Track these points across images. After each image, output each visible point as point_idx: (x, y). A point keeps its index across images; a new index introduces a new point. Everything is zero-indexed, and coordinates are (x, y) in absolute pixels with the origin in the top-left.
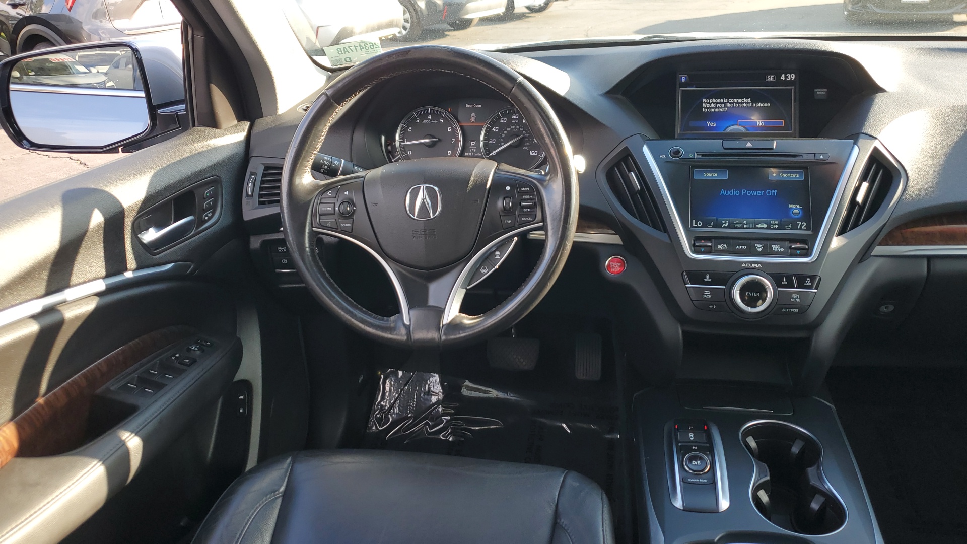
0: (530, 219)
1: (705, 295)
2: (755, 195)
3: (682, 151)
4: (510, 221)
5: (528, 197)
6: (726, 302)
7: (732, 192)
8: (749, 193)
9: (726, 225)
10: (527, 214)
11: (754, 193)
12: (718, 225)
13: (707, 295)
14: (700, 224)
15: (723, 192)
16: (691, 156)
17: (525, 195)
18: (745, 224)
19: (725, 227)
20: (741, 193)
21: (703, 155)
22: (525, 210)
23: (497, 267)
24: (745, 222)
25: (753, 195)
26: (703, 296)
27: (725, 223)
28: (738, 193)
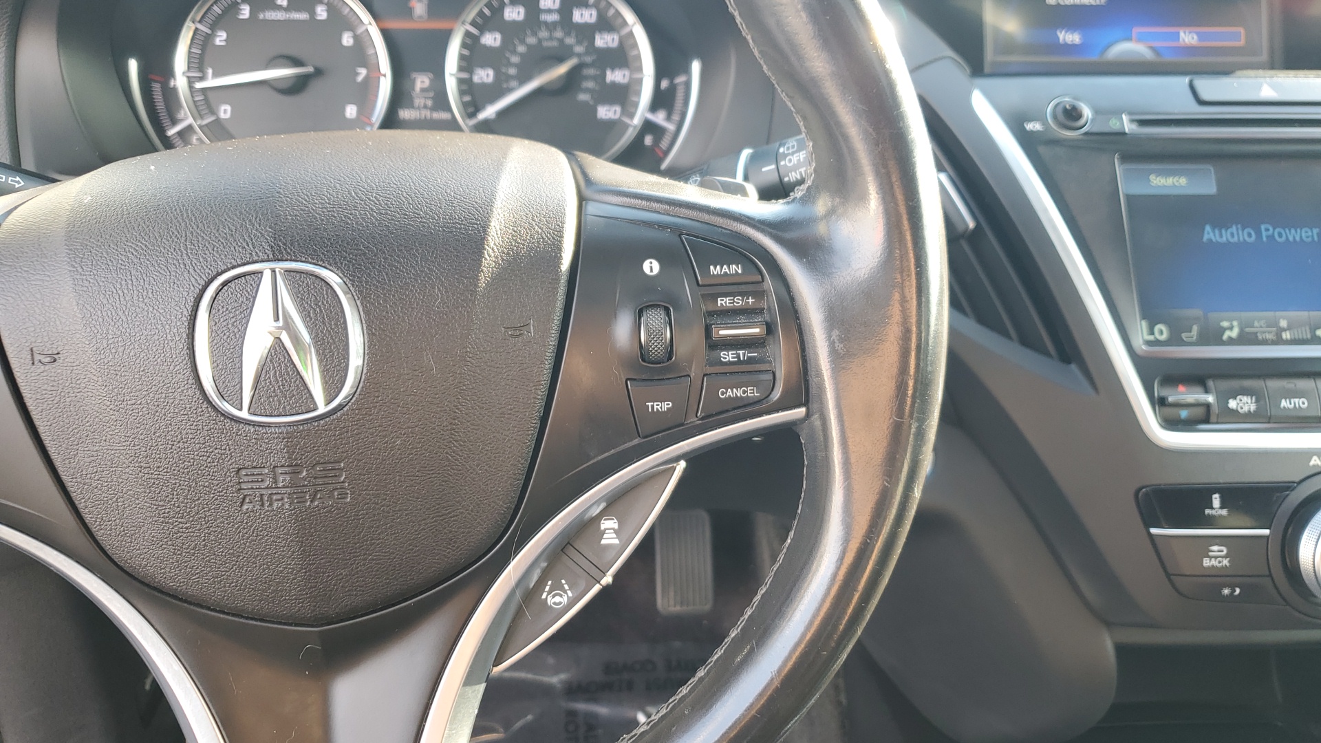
0: (751, 392)
1: (1211, 557)
2: (1298, 238)
3: (1087, 112)
4: (665, 406)
5: (739, 302)
6: (1270, 575)
7: (1234, 235)
8: (1280, 235)
9: (1234, 333)
10: (741, 373)
11: (1293, 235)
12: (1212, 336)
13: (1217, 558)
14: (1161, 332)
15: (1209, 234)
16: (1114, 125)
17: (725, 295)
18: (1284, 330)
19: (1231, 342)
20: (1259, 233)
21: (1143, 123)
22: (728, 356)
23: (608, 579)
24: (1283, 324)
25: (1291, 239)
26: (1207, 562)
27: (1231, 328)
28: (1250, 235)
